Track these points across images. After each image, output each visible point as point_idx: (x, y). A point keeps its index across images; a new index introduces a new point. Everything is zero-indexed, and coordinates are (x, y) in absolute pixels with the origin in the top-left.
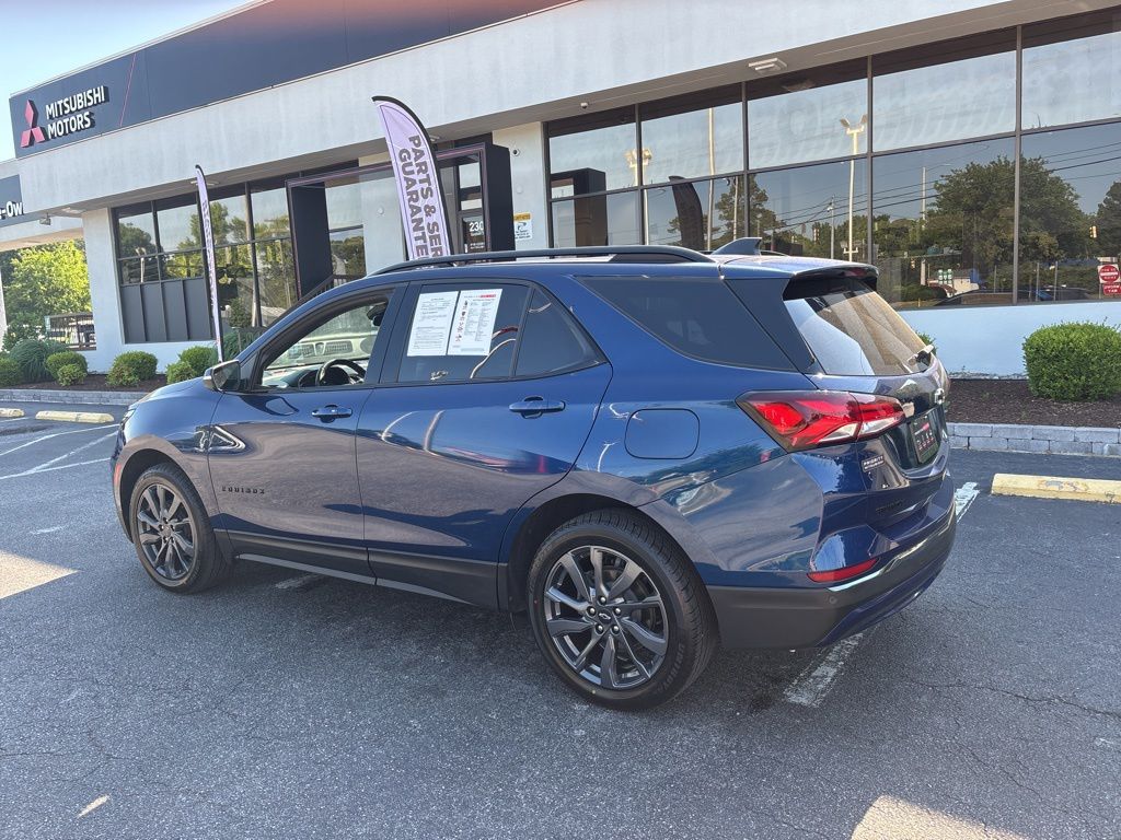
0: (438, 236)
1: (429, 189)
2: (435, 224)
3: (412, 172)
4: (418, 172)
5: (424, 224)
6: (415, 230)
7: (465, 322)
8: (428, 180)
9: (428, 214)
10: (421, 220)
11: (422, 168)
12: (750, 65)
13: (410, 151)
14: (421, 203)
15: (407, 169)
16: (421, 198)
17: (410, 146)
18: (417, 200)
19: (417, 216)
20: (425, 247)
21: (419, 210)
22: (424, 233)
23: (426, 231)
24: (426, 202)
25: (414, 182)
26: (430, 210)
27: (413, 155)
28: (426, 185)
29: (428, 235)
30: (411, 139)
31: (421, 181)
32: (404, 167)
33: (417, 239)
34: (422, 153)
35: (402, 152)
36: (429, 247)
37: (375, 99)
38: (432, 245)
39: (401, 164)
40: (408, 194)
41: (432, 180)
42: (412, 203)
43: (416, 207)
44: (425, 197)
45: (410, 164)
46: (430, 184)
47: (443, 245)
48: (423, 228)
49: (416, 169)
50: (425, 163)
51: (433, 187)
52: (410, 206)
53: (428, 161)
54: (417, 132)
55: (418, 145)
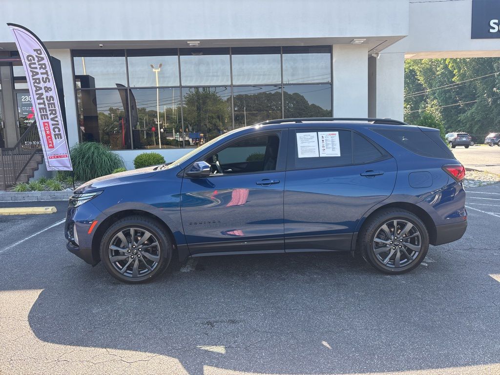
0: (54, 104)
1: (47, 78)
2: (51, 97)
3: (36, 68)
4: (40, 68)
5: (44, 96)
6: (38, 99)
7: (325, 144)
8: (47, 73)
9: (46, 91)
10: (42, 94)
11: (43, 66)
12: (188, 42)
13: (35, 56)
14: (42, 85)
15: (32, 66)
16: (42, 82)
17: (34, 54)
18: (39, 83)
19: (40, 92)
20: (46, 109)
21: (41, 88)
22: (44, 101)
23: (45, 100)
24: (46, 85)
25: (37, 74)
26: (48, 89)
27: (36, 59)
28: (45, 76)
29: (46, 102)
30: (35, 50)
31: (42, 74)
32: (30, 65)
33: (39, 104)
34: (43, 59)
35: (28, 56)
36: (48, 109)
37: (9, 24)
38: (49, 108)
39: (28, 63)
40: (33, 79)
41: (49, 73)
42: (36, 84)
43: (38, 87)
44: (45, 82)
45: (35, 64)
46: (48, 75)
47: (57, 108)
48: (43, 98)
49: (39, 67)
50: (45, 64)
51: (50, 77)
52: (35, 86)
53: (47, 63)
54: (39, 46)
55: (41, 54)
